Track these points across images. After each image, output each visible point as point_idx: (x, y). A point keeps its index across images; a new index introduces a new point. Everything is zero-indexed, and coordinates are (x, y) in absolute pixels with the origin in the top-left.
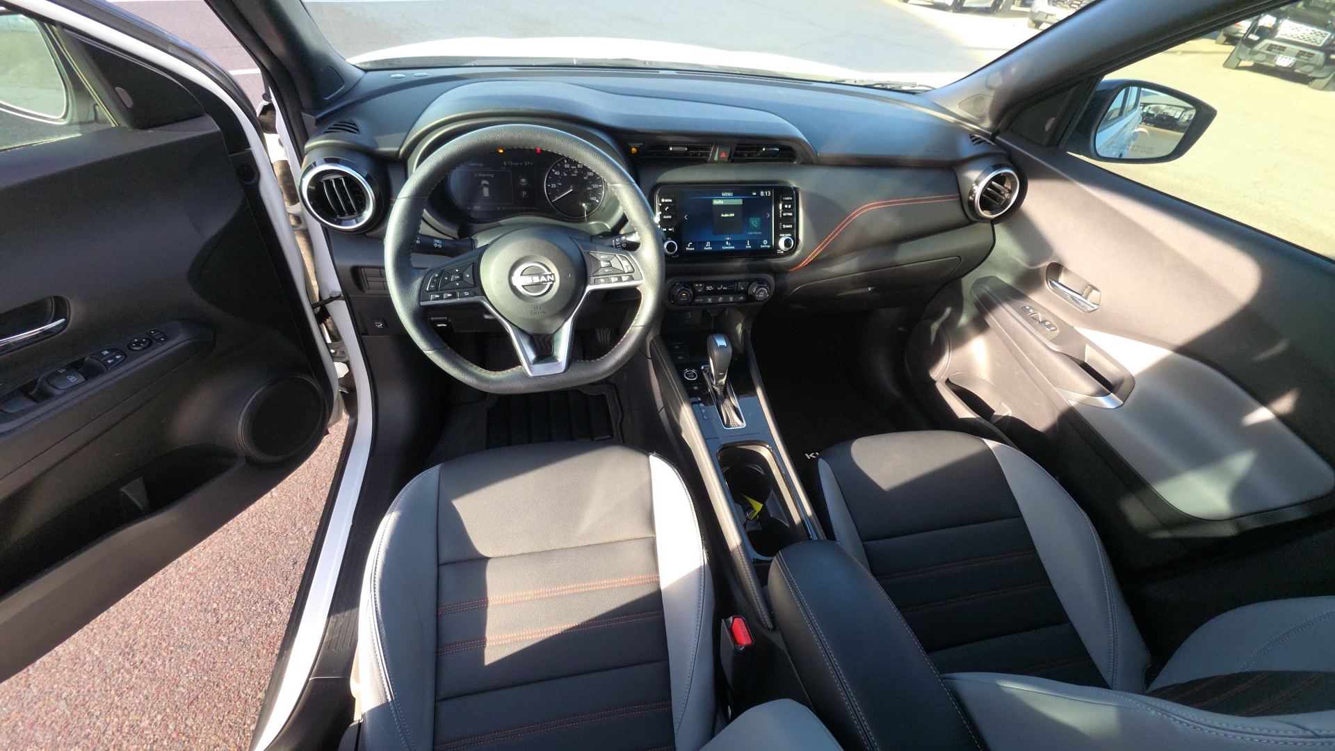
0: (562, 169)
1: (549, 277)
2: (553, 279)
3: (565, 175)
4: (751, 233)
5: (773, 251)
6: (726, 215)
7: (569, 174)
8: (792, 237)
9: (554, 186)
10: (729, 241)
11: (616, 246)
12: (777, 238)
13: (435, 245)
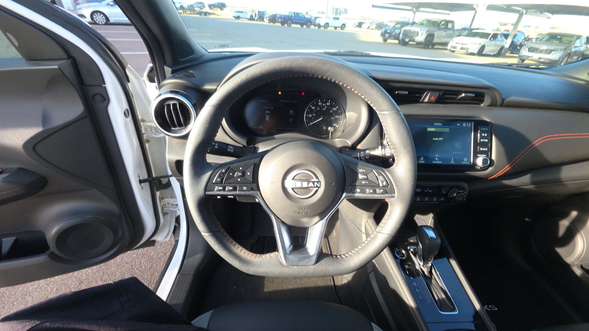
0: (316, 106)
1: (316, 183)
2: (319, 186)
3: (318, 109)
4: (455, 153)
5: (473, 167)
6: (437, 139)
7: (321, 108)
8: (487, 156)
9: (310, 116)
10: (438, 158)
11: (360, 157)
12: (475, 157)
13: (229, 150)
